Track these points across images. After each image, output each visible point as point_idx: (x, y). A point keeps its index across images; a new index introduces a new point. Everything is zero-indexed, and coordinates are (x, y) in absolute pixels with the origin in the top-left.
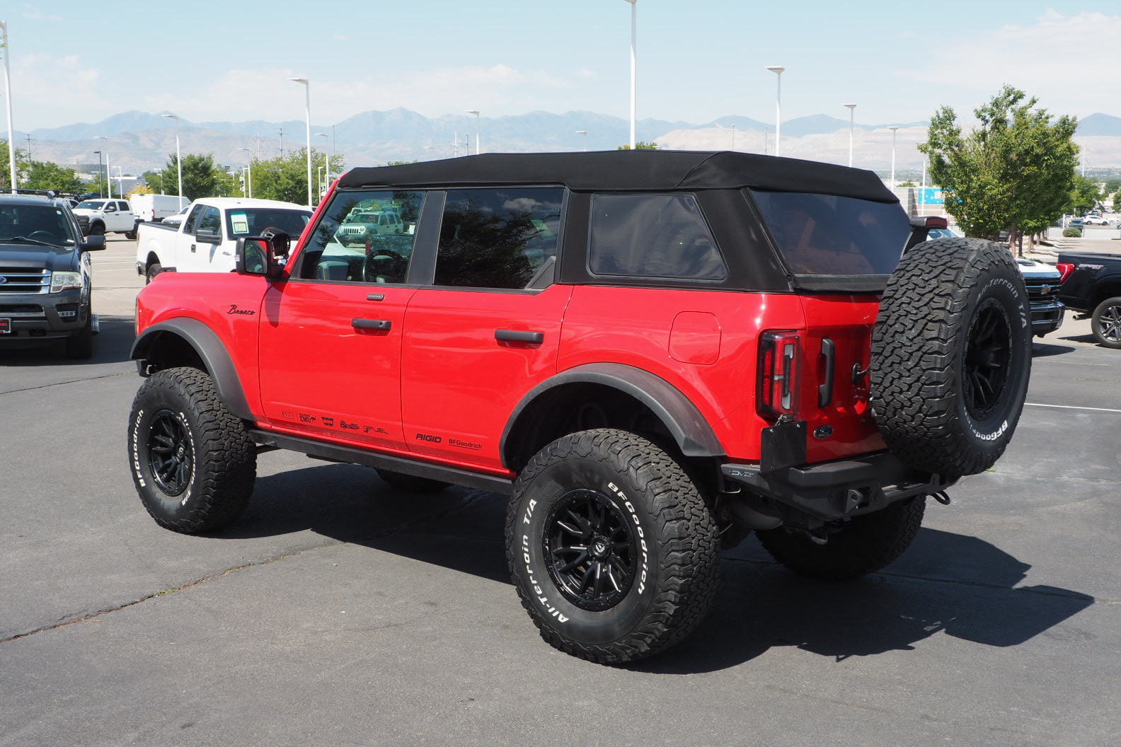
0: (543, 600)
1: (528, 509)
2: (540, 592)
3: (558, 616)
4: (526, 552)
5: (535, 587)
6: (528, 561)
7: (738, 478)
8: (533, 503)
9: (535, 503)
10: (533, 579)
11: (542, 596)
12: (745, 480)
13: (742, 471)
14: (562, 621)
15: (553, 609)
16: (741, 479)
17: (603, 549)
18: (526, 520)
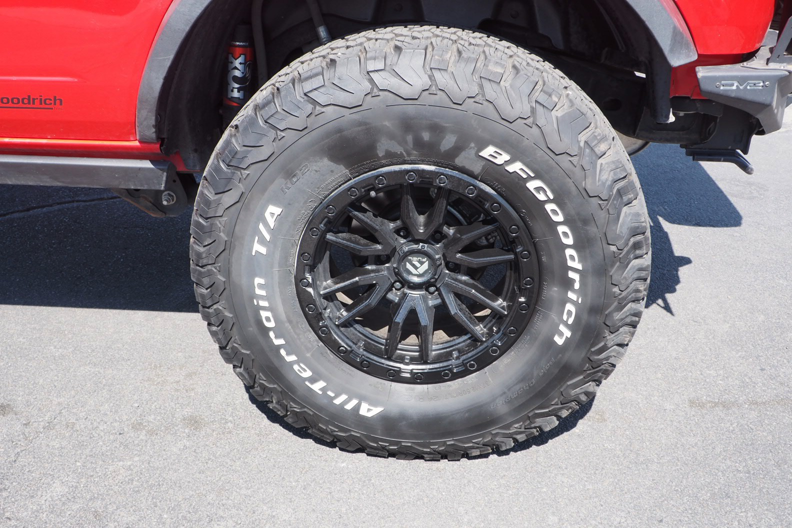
0: (317, 387)
1: (261, 227)
2: (308, 374)
3: (357, 407)
4: (264, 308)
5: (296, 367)
6: (271, 324)
7: (733, 95)
8: (273, 212)
9: (277, 210)
10: (288, 354)
11: (313, 380)
12: (749, 97)
13: (742, 80)
14: (370, 415)
15: (343, 397)
16: (741, 95)
17: (426, 266)
18: (258, 248)
